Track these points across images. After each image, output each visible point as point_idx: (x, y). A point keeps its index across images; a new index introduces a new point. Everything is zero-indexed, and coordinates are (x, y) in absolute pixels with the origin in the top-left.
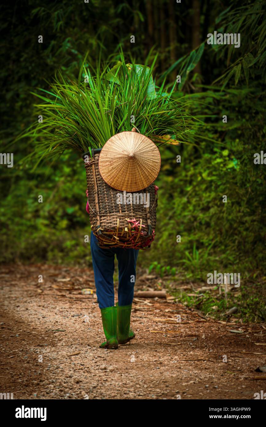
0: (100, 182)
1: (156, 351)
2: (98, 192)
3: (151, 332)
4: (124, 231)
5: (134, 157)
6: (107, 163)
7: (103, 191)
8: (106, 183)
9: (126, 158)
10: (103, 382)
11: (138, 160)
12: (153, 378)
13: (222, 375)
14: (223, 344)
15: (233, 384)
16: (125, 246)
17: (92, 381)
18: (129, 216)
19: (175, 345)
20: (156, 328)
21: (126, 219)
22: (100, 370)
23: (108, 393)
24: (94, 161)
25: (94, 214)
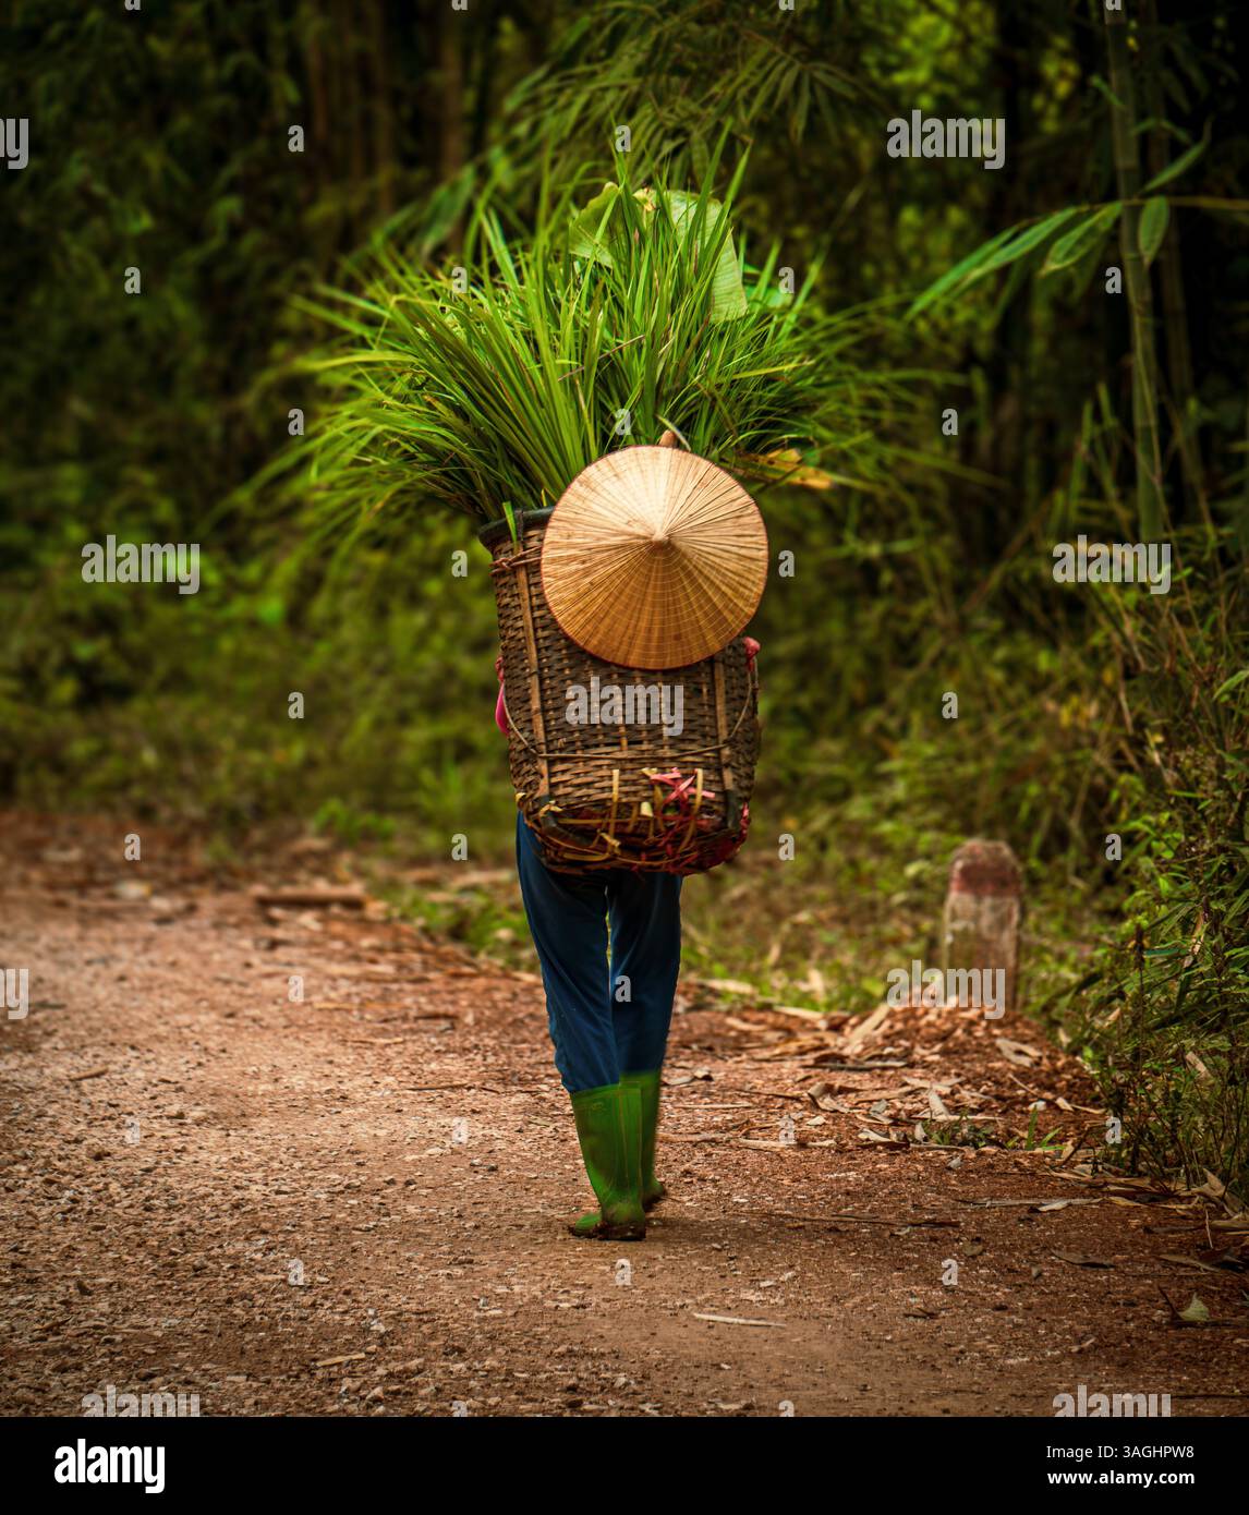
0: (546, 633)
1: (331, 1062)
2: (541, 669)
3: (317, 1006)
4: (639, 815)
5: (669, 543)
6: (574, 566)
7: (557, 666)
8: (567, 638)
9: (640, 547)
10: (174, 1155)
11: (684, 555)
12: (319, 1141)
13: (520, 1131)
14: (524, 1041)
15: (551, 1154)
16: (640, 867)
17: (142, 1154)
18: (657, 762)
19: (388, 1045)
20: (333, 995)
21: (645, 770)
22: (165, 1121)
23: (186, 1186)
24: (523, 557)
25: (526, 750)
